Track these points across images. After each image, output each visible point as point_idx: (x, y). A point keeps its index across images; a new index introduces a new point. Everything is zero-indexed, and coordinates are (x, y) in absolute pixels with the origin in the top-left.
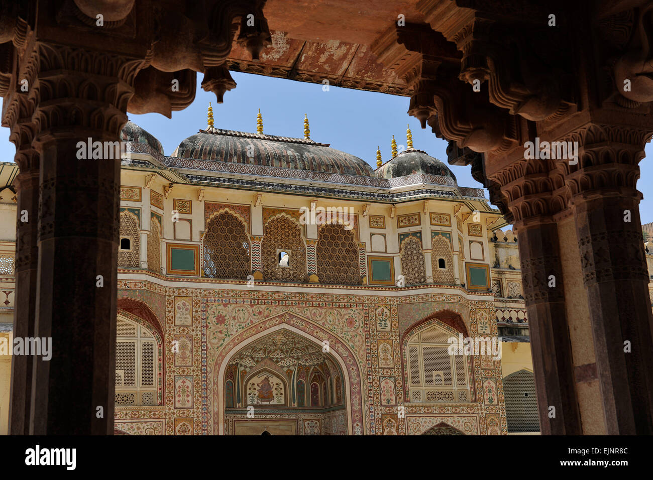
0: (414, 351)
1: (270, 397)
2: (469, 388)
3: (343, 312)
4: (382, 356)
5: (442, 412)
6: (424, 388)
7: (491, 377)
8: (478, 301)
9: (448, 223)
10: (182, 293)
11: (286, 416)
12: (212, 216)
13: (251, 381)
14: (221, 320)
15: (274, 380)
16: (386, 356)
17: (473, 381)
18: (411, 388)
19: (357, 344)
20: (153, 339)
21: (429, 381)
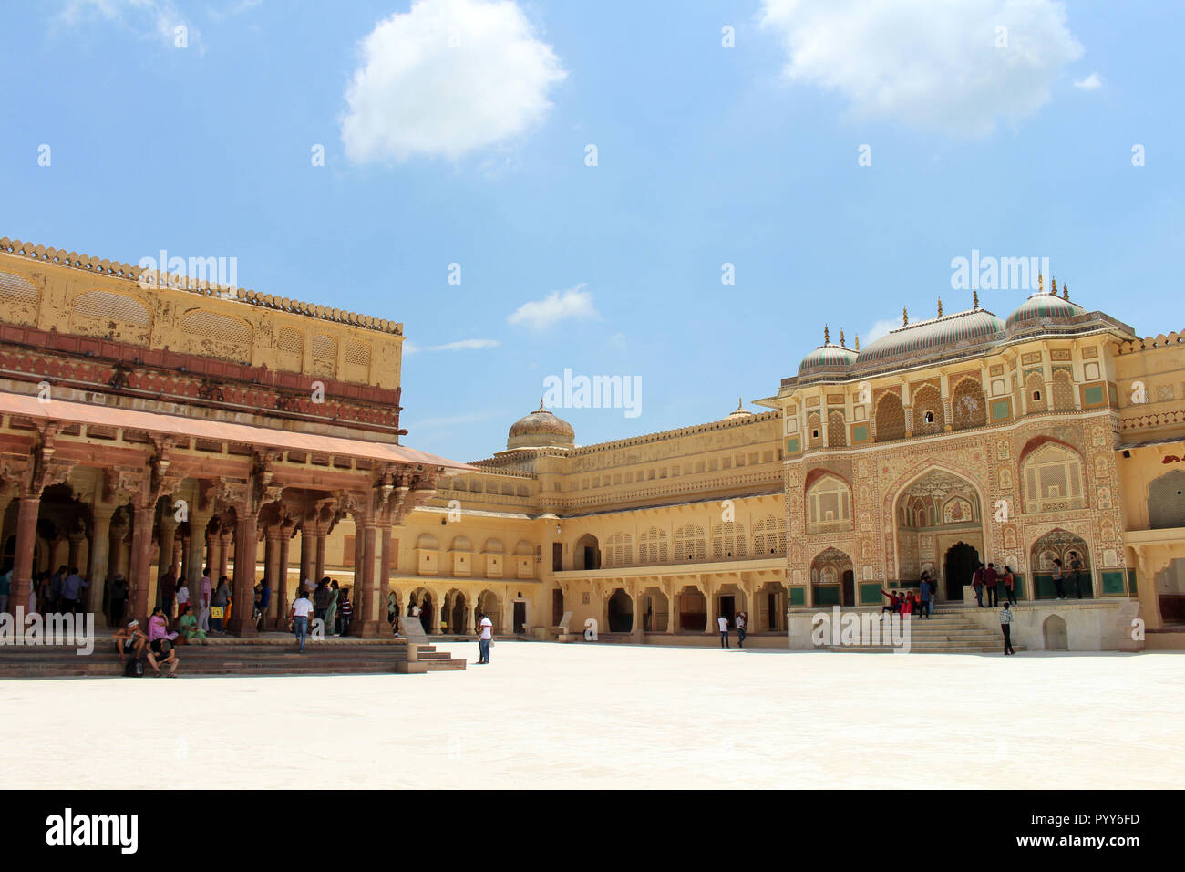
0: (1031, 472)
1: (960, 516)
2: (1083, 497)
3: (971, 449)
4: (1003, 479)
5: (1056, 519)
6: (1039, 502)
7: (1106, 485)
8: (1092, 418)
9: (1068, 358)
10: (861, 456)
11: (973, 529)
12: (879, 399)
13: (947, 506)
14: (886, 470)
15: (963, 503)
16: (1007, 478)
17: (1087, 490)
18: (1028, 503)
19: (982, 473)
20: (847, 489)
21: (1045, 495)
